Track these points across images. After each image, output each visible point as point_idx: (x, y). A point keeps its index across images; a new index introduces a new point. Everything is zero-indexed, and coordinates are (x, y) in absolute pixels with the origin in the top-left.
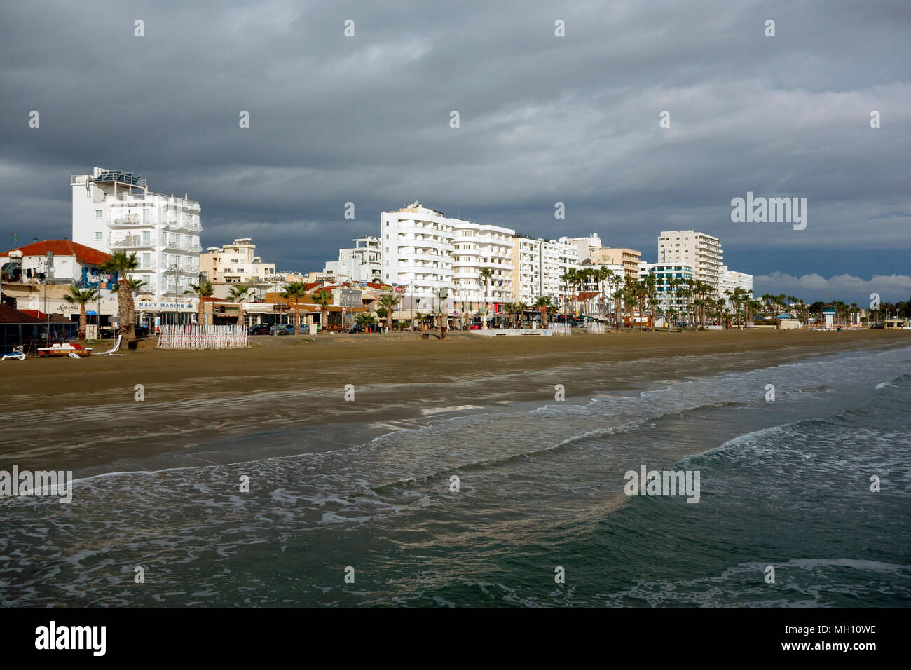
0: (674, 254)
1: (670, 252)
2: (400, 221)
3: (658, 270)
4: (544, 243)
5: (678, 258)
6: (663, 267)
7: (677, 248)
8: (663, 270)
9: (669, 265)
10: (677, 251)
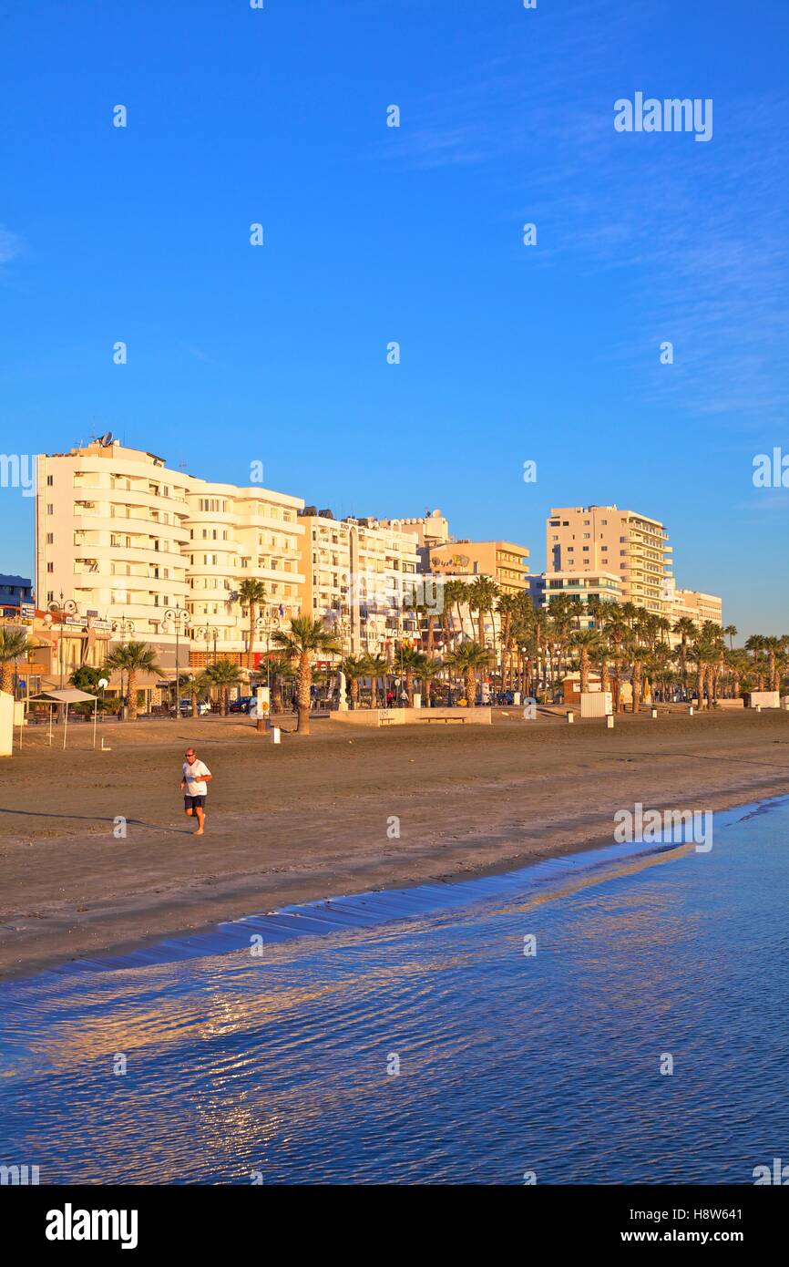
0: (579, 555)
1: (571, 549)
2: (78, 474)
3: (551, 587)
4: (357, 527)
5: (587, 561)
6: (561, 582)
7: (586, 542)
8: (561, 587)
9: (573, 575)
10: (586, 549)
